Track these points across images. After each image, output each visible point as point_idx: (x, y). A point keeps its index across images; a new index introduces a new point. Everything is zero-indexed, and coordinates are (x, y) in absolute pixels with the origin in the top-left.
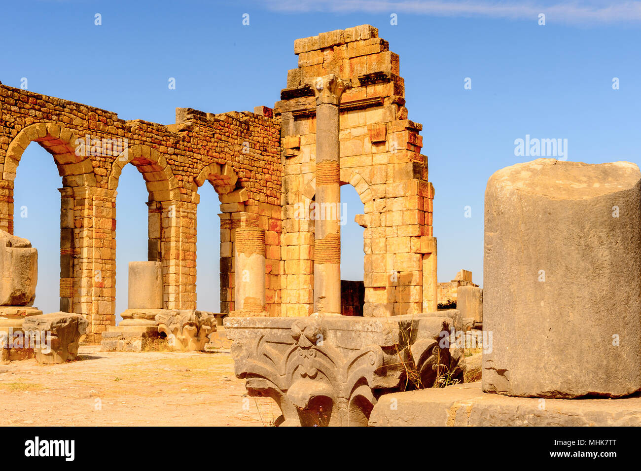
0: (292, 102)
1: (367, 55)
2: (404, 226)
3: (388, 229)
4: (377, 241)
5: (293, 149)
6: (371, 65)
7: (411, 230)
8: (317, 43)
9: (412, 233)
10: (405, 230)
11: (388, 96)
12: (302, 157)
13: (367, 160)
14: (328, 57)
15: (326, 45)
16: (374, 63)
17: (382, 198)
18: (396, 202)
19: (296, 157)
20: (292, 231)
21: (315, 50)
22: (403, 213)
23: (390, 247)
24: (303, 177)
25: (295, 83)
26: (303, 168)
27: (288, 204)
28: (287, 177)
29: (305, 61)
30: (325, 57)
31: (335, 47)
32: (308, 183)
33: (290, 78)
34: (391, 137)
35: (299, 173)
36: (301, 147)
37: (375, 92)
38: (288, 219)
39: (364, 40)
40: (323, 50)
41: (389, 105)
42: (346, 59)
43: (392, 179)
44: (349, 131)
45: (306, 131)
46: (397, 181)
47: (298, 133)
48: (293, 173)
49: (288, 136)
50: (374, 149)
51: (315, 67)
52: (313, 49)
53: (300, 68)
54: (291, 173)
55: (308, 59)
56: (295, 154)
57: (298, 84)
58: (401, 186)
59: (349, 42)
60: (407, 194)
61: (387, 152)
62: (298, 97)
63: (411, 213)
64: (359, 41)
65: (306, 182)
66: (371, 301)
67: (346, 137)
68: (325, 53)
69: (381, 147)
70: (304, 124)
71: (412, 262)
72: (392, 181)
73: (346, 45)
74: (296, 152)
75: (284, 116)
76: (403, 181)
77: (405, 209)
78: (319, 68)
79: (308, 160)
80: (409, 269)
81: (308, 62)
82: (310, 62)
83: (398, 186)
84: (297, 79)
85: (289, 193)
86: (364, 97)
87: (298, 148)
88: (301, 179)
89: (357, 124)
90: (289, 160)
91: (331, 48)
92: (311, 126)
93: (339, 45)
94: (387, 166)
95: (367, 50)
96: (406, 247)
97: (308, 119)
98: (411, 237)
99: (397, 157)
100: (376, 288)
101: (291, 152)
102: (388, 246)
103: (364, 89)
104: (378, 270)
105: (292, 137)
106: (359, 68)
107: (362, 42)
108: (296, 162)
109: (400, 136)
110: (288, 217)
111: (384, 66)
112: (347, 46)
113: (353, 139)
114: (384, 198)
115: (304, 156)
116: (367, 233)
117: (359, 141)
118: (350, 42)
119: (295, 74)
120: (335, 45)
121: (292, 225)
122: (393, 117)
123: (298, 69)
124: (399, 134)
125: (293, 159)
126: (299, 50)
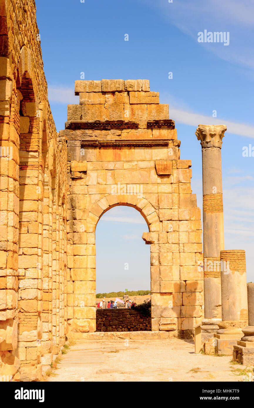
0: (79, 132)
1: (147, 104)
2: (190, 244)
3: (174, 245)
4: (165, 255)
5: (80, 172)
6: (151, 112)
7: (196, 247)
8: (98, 86)
9: (197, 250)
10: (191, 247)
11: (172, 140)
12: (89, 180)
13: (154, 189)
14: (109, 99)
15: (109, 90)
16: (154, 111)
17: (168, 220)
18: (182, 224)
19: (82, 180)
20: (80, 243)
21: (96, 92)
22: (189, 234)
23: (176, 261)
24: (90, 197)
25: (77, 116)
26: (90, 190)
27: (75, 219)
28: (74, 195)
29: (86, 99)
30: (107, 100)
31: (117, 93)
32: (96, 202)
33: (71, 111)
34: (176, 172)
35: (86, 193)
36: (88, 172)
37: (160, 135)
38: (74, 232)
39: (145, 92)
40: (104, 93)
41: (173, 147)
42: (127, 104)
43: (177, 206)
44: (136, 163)
45: (93, 159)
46: (182, 208)
47: (86, 159)
48: (79, 192)
49: (75, 161)
50: (159, 180)
51: (97, 106)
52: (94, 91)
53: (81, 104)
54: (77, 193)
55: (89, 98)
56: (82, 177)
57: (79, 117)
58: (186, 212)
59: (130, 91)
60: (192, 219)
61: (172, 183)
62: (85, 129)
63: (197, 233)
64: (140, 91)
65: (93, 202)
66: (158, 304)
67: (133, 168)
68: (107, 96)
69: (165, 180)
70: (91, 152)
71: (197, 273)
72: (177, 207)
73: (126, 93)
74: (83, 175)
75: (70, 143)
76: (188, 208)
77: (191, 230)
78: (101, 107)
79: (95, 183)
80: (195, 279)
81: (90, 101)
82: (91, 101)
83: (184, 211)
84: (78, 113)
85: (77, 210)
86: (150, 137)
87: (85, 172)
88: (88, 199)
89: (143, 158)
90: (74, 182)
91: (113, 93)
92: (98, 155)
93: (120, 92)
94: (172, 195)
95: (147, 100)
96: (192, 261)
97: (95, 149)
98: (196, 253)
99: (182, 188)
100: (162, 294)
101: (79, 175)
102: (174, 259)
103: (150, 131)
104: (167, 279)
105: (78, 162)
106: (140, 113)
107: (143, 93)
108: (82, 183)
109: (184, 172)
110: (75, 230)
111: (163, 115)
112: (128, 94)
113: (139, 170)
114: (171, 220)
115: (91, 179)
116: (154, 248)
117: (145, 173)
118: (132, 91)
119: (76, 108)
120: (117, 91)
121: (80, 238)
122: (177, 156)
123: (79, 105)
124: (184, 171)
125: (78, 181)
126: (79, 90)
